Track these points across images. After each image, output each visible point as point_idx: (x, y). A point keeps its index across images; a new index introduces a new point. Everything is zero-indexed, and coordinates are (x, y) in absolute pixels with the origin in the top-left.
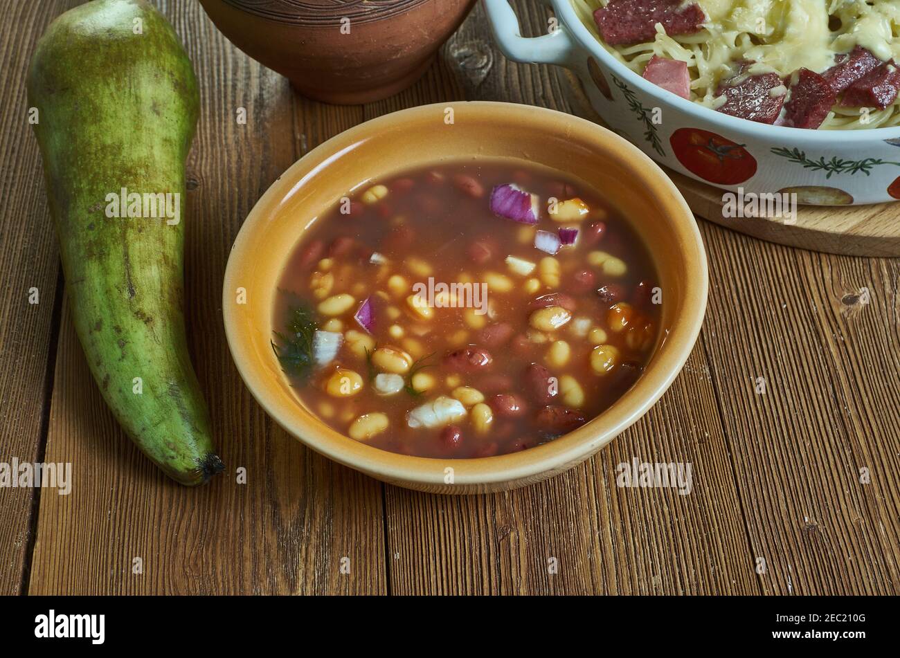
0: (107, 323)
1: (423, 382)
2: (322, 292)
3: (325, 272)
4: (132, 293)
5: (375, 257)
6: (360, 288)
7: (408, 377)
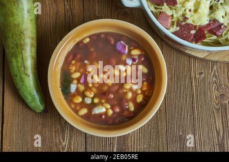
0: (18, 75)
1: (96, 101)
2: (72, 71)
3: (73, 65)
4: (24, 68)
5: (86, 62)
6: (82, 70)
7: (93, 99)
